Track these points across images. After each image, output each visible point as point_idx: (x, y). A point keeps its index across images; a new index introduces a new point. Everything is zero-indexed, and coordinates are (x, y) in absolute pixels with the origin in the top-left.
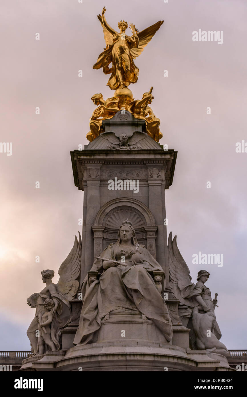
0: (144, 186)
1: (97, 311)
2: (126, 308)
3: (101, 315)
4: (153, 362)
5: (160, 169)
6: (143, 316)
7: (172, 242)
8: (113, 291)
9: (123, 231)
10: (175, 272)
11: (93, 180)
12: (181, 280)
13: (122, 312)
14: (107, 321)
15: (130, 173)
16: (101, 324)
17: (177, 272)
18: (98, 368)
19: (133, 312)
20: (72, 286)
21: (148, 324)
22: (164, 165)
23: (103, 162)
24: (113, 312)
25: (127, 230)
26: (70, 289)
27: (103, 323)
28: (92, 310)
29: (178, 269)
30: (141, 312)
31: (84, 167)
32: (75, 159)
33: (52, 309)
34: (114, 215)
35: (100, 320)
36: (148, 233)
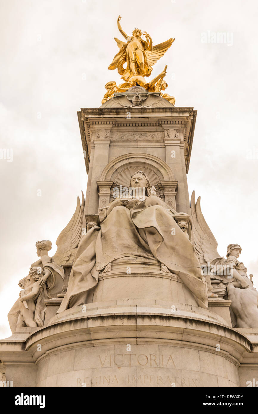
0: (160, 147)
1: (93, 262)
2: (137, 256)
3: (100, 267)
4: (184, 332)
5: (178, 131)
6: (163, 267)
7: (195, 206)
8: (118, 235)
9: (135, 179)
10: (200, 243)
11: (101, 140)
12: (208, 253)
13: (130, 261)
14: (107, 273)
15: (144, 135)
16: (99, 279)
17: (202, 243)
18: (89, 342)
19: (148, 261)
20: (71, 255)
21: (171, 280)
22: (182, 127)
23: (114, 123)
24: (118, 261)
25: (139, 178)
26: (67, 259)
27: (102, 278)
28: (87, 260)
29: (203, 239)
30: (160, 261)
31: (92, 129)
32: (82, 119)
33: (39, 279)
34: (125, 172)
35: (98, 273)
36: (166, 189)
